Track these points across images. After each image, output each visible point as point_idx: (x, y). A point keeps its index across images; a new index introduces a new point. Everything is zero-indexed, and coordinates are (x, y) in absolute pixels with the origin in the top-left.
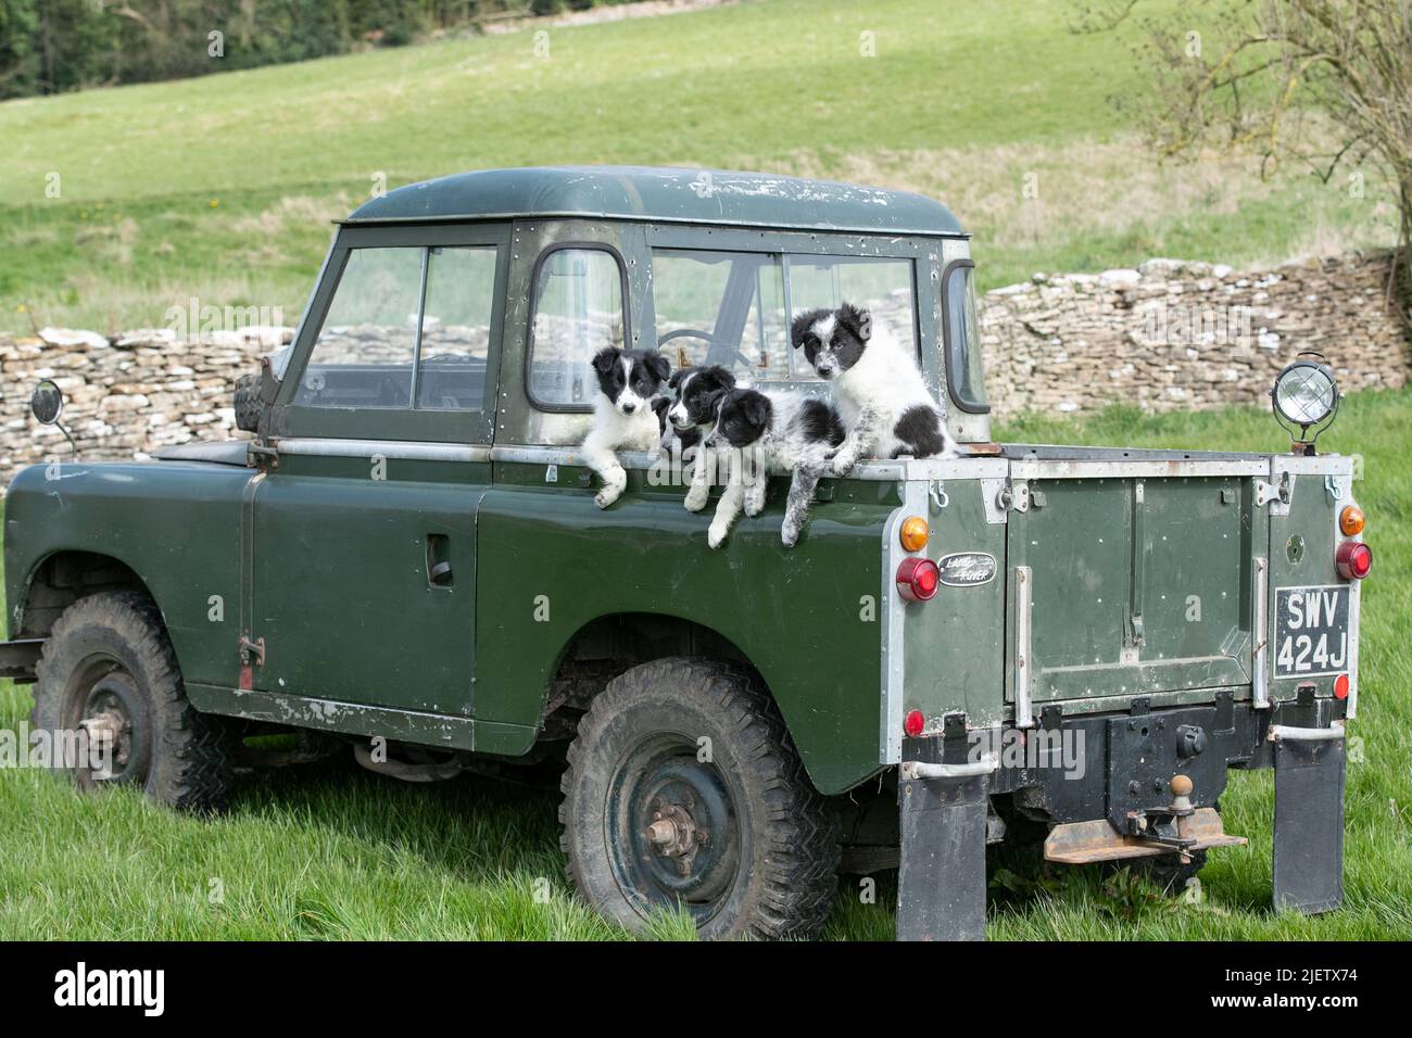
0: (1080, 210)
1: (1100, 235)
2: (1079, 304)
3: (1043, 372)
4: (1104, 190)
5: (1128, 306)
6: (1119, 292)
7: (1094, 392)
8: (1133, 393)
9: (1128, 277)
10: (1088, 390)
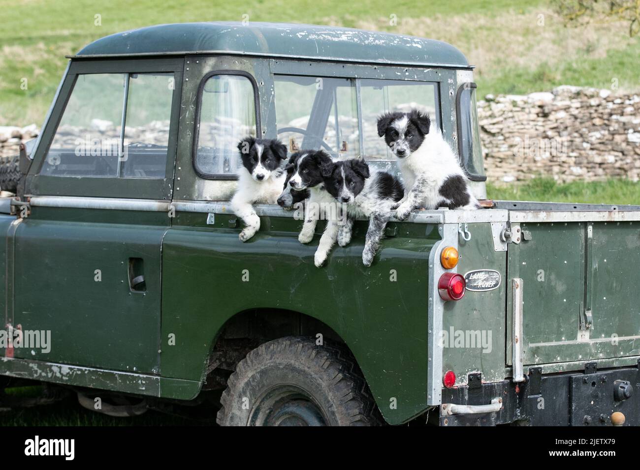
0: (508, 56)
1: (521, 71)
2: (515, 114)
3: (493, 157)
4: (523, 43)
5: (545, 115)
6: (541, 107)
7: (525, 169)
8: (549, 170)
9: (545, 97)
10: (521, 168)
